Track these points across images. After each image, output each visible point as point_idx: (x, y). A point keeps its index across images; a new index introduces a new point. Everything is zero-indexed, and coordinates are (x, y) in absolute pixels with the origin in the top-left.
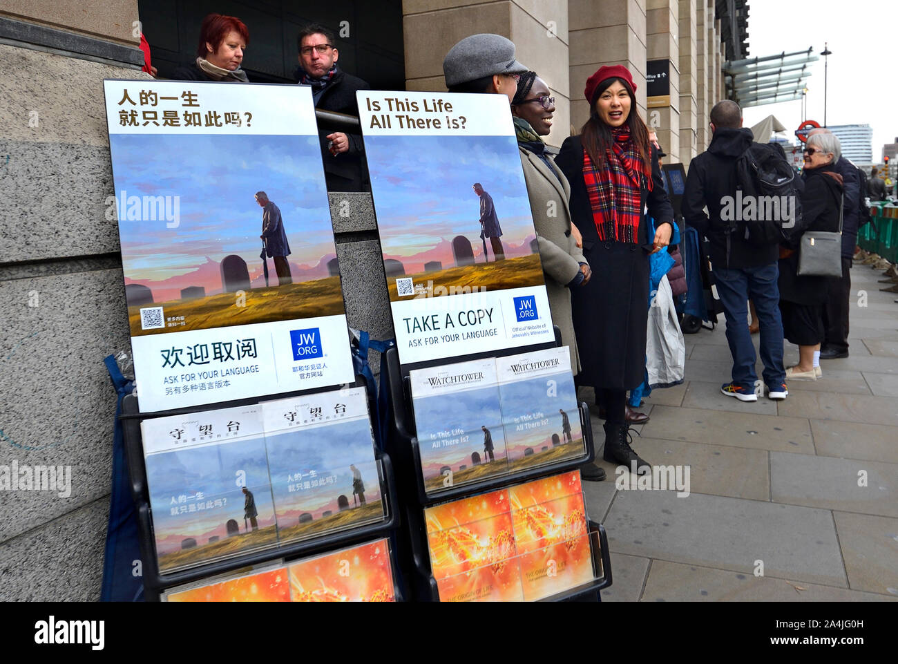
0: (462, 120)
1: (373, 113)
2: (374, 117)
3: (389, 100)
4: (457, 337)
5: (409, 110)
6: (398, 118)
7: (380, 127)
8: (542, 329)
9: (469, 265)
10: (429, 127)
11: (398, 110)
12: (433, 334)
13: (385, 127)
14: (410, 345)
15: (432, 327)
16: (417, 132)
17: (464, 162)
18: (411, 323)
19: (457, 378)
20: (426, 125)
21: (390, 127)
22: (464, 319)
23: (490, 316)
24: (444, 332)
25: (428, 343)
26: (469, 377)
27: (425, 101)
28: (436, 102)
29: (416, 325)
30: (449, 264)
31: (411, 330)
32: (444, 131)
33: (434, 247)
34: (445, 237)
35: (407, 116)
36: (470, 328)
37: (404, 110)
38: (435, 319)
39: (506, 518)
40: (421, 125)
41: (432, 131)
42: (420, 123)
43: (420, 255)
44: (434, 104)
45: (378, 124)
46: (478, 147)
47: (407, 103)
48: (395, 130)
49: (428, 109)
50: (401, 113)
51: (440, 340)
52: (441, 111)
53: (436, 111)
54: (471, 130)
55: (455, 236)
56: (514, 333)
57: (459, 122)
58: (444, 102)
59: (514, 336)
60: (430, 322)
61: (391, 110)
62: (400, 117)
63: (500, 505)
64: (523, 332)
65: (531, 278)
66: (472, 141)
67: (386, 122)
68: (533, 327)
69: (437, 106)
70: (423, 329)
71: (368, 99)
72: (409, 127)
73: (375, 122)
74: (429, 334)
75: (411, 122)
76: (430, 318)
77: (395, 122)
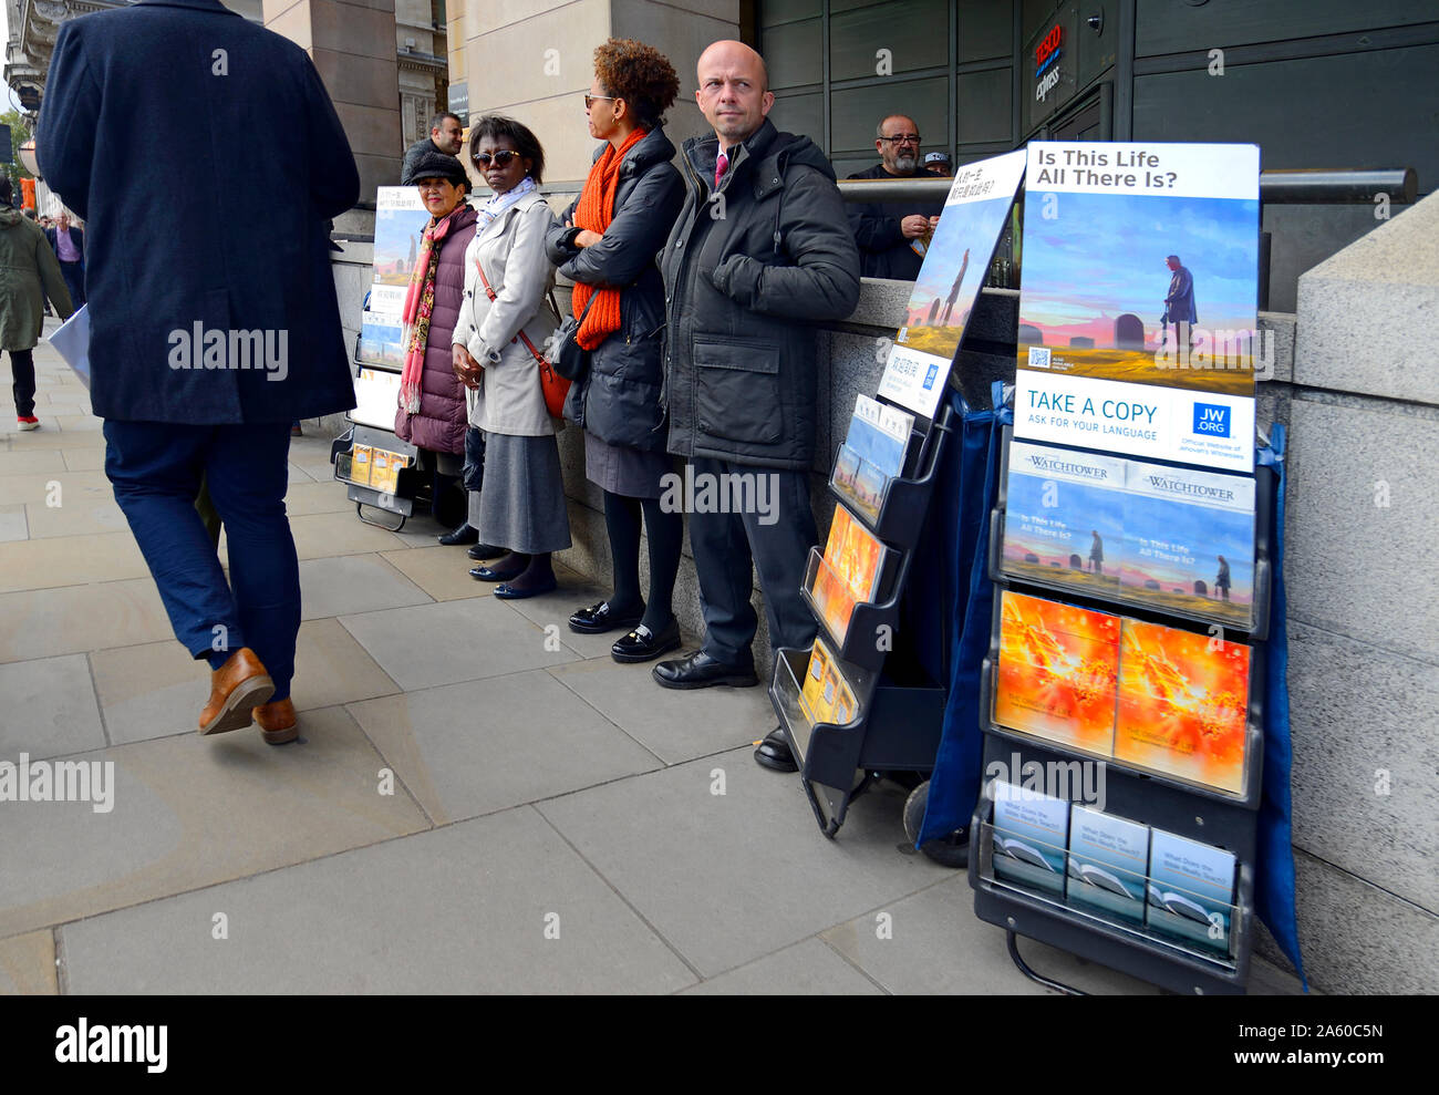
0: (1171, 177)
1: (1044, 166)
2: (1045, 171)
3: (1069, 153)
4: (1096, 427)
5: (1093, 164)
6: (1076, 174)
7: (1050, 182)
8: (1232, 452)
9: (1134, 350)
10: (1117, 184)
11: (1079, 163)
12: (1064, 415)
13: (1056, 182)
14: (1031, 419)
15: (1063, 408)
16: (1100, 189)
17: (1159, 228)
18: (1037, 397)
19: (1070, 467)
20: (1113, 182)
21: (1062, 182)
22: (1111, 409)
23: (1150, 415)
24: (1077, 416)
25: (1054, 424)
26: (1087, 470)
27: (1119, 153)
28: (1136, 155)
29: (1044, 400)
30: (1106, 344)
31: (1036, 403)
32: (1140, 189)
33: (1088, 322)
34: (1108, 313)
35: (1089, 171)
36: (1115, 422)
37: (1086, 163)
38: (1070, 400)
39: (1110, 649)
40: (1107, 182)
41: (1122, 189)
42: (1105, 179)
43: (1065, 328)
44: (1133, 157)
45: (1048, 179)
46: (1187, 212)
47: (1093, 156)
48: (1070, 186)
49: (1122, 162)
50: (1082, 167)
51: (1071, 424)
52: (1140, 165)
53: (1132, 165)
54: (1179, 190)
55: (1124, 313)
56: (1184, 446)
57: (1166, 180)
58: (1147, 155)
59: (1182, 448)
60: (1062, 402)
61: (1069, 163)
62: (1079, 172)
63: (1106, 631)
64: (1200, 448)
65: (1230, 384)
66: (1178, 204)
67: (1060, 176)
68: (1216, 446)
69: (1137, 160)
70: (1051, 407)
71: (1041, 152)
72: (1089, 183)
73: (1045, 176)
74: (1057, 413)
75: (1093, 179)
76: (1064, 398)
77: (1071, 177)
